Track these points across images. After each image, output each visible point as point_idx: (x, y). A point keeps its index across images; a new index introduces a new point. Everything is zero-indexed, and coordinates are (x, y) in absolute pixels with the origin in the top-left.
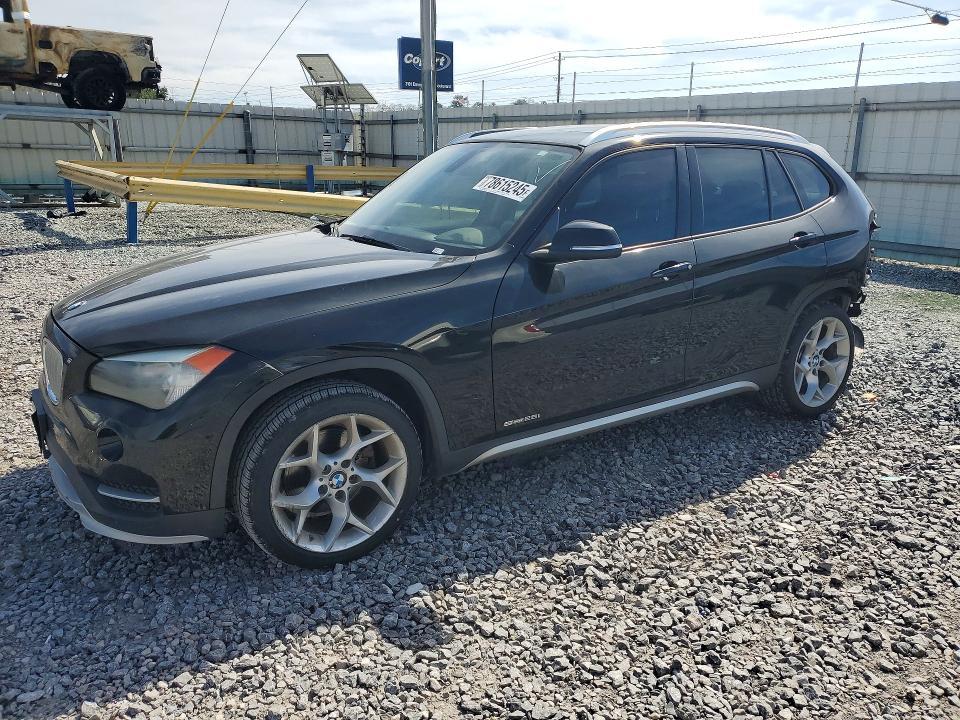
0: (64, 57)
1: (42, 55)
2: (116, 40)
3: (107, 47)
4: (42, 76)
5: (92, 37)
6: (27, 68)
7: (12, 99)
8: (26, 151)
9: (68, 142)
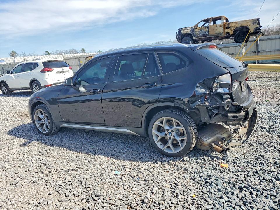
0: (232, 30)
1: (226, 31)
2: (247, 22)
3: (244, 24)
4: (228, 36)
5: (240, 23)
6: (223, 35)
7: (231, 42)
8: (232, 55)
9: (236, 52)
